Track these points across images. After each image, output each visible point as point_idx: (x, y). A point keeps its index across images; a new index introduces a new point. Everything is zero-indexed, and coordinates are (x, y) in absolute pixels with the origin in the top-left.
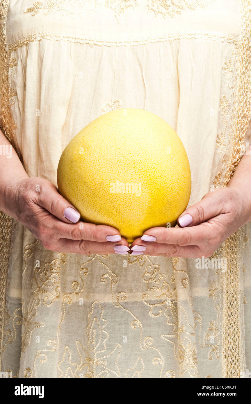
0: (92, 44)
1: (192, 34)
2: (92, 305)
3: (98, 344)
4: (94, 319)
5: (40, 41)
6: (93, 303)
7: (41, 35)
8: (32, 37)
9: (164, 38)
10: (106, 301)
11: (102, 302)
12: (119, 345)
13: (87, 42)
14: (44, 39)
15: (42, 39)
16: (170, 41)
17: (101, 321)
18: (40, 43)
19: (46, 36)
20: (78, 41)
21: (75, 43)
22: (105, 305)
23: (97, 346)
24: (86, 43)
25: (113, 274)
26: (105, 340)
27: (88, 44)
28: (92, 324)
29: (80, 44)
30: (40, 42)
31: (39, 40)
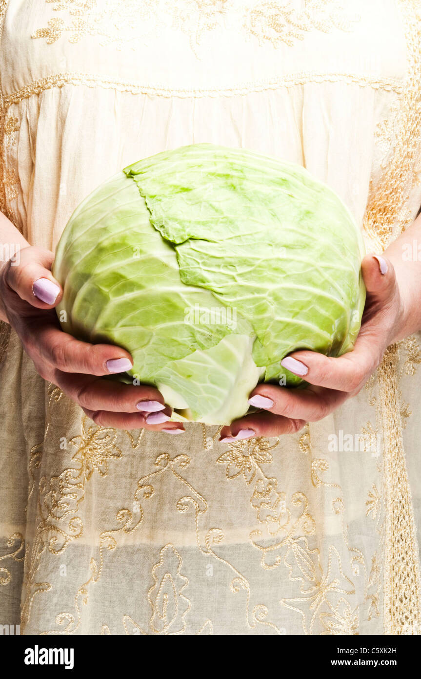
0: (153, 95)
1: (325, 75)
2: (162, 551)
3: (173, 621)
4: (165, 577)
5: (61, 87)
6: (163, 548)
7: (64, 77)
8: (48, 81)
9: (277, 83)
10: (187, 545)
11: (179, 545)
12: (210, 621)
13: (145, 91)
14: (68, 85)
15: (65, 84)
16: (287, 87)
17: (179, 579)
18: (61, 92)
19: (73, 79)
20: (129, 88)
21: (122, 92)
22: (183, 551)
23: (171, 624)
24: (142, 93)
25: (198, 496)
26: (186, 613)
27: (146, 94)
28: (161, 584)
29: (133, 94)
30: (62, 89)
31: (59, 85)
